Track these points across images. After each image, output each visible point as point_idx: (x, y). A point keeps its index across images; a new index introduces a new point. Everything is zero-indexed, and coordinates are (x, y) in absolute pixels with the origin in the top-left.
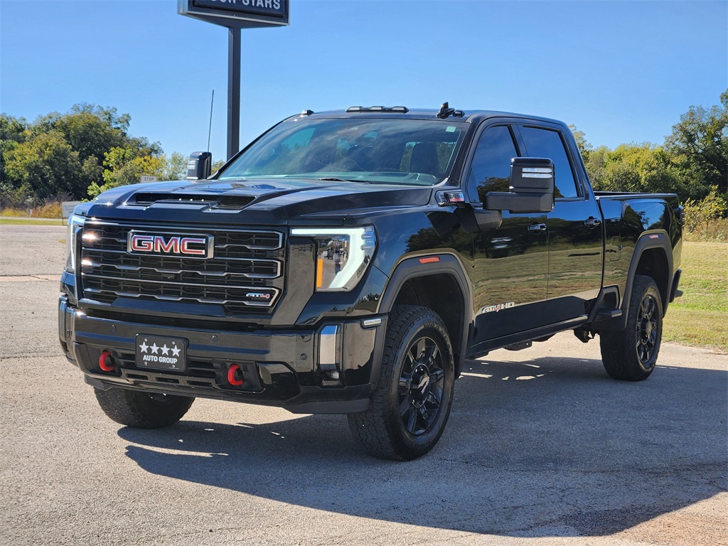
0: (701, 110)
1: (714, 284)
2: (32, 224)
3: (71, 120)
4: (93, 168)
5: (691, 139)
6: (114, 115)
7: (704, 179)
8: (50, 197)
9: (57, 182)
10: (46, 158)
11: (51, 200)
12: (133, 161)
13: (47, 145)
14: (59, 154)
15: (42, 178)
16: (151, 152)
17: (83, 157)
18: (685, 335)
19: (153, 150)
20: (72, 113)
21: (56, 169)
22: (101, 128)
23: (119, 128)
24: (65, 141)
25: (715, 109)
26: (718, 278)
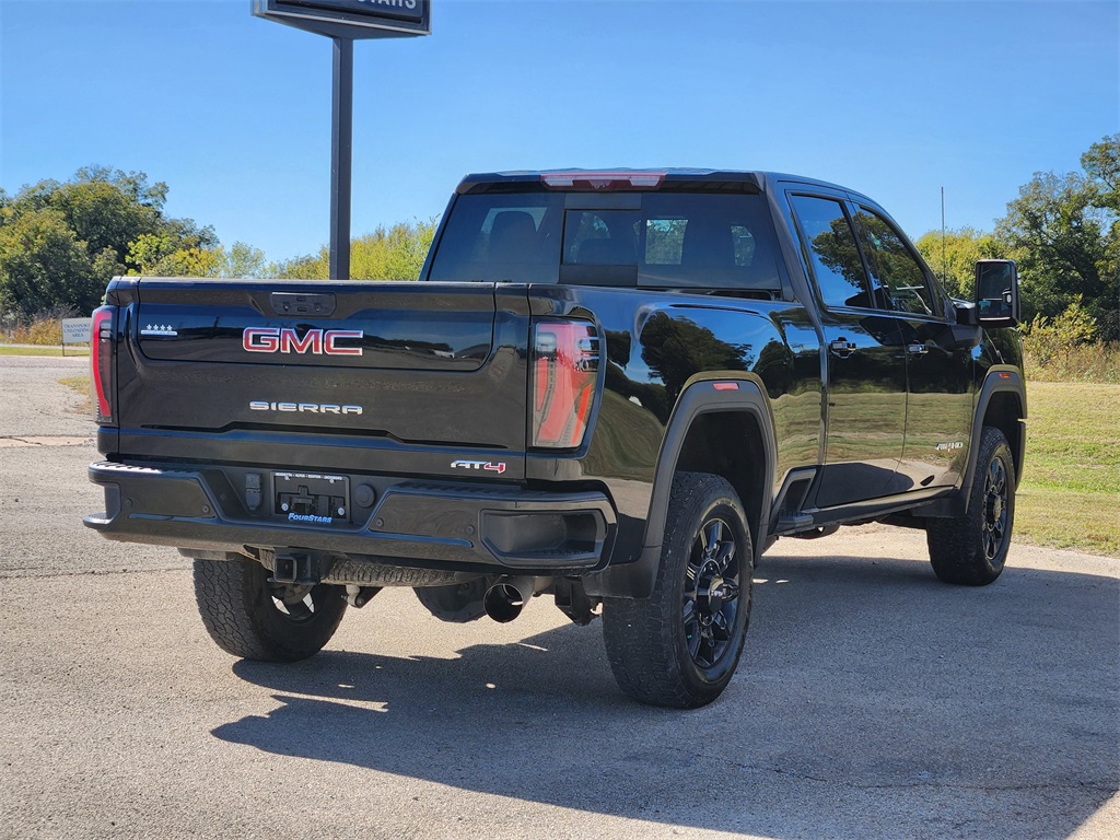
0: (1052, 179)
1: (1104, 449)
2: (15, 354)
3: (76, 192)
4: (110, 268)
5: (1035, 223)
6: (142, 185)
7: (1056, 285)
8: (43, 311)
9: (53, 288)
10: (36, 250)
11: (44, 316)
12: (171, 256)
13: (37, 231)
14: (56, 244)
15: (30, 283)
16: (199, 243)
17: (93, 251)
18: (1089, 537)
19: (204, 239)
20: (75, 181)
21: (51, 268)
22: (121, 204)
23: (149, 205)
24: (65, 224)
25: (1072, 178)
26: (1110, 440)
